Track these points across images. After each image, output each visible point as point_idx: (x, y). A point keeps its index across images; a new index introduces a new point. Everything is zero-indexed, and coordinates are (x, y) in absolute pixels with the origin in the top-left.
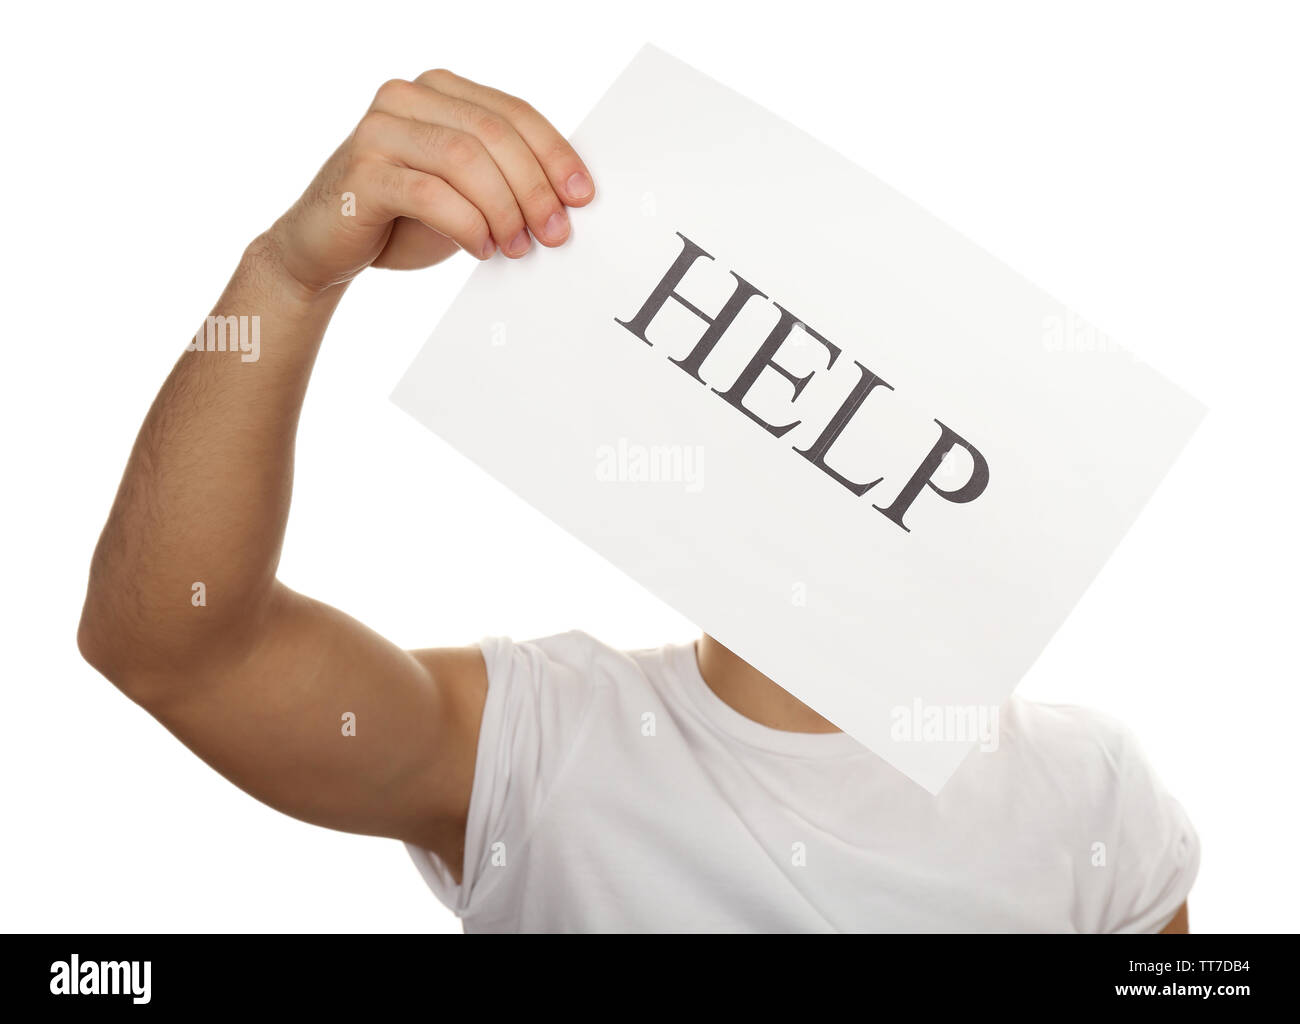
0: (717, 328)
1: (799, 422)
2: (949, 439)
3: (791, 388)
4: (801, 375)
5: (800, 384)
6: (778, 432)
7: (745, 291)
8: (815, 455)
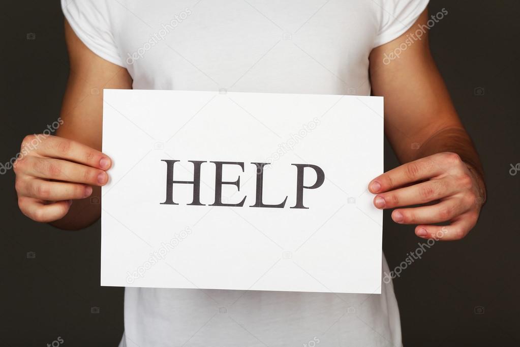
0: (196, 183)
1: (246, 196)
2: (301, 168)
3: (235, 187)
4: (235, 180)
5: (237, 183)
6: (241, 204)
7: (197, 165)
8: (259, 203)
